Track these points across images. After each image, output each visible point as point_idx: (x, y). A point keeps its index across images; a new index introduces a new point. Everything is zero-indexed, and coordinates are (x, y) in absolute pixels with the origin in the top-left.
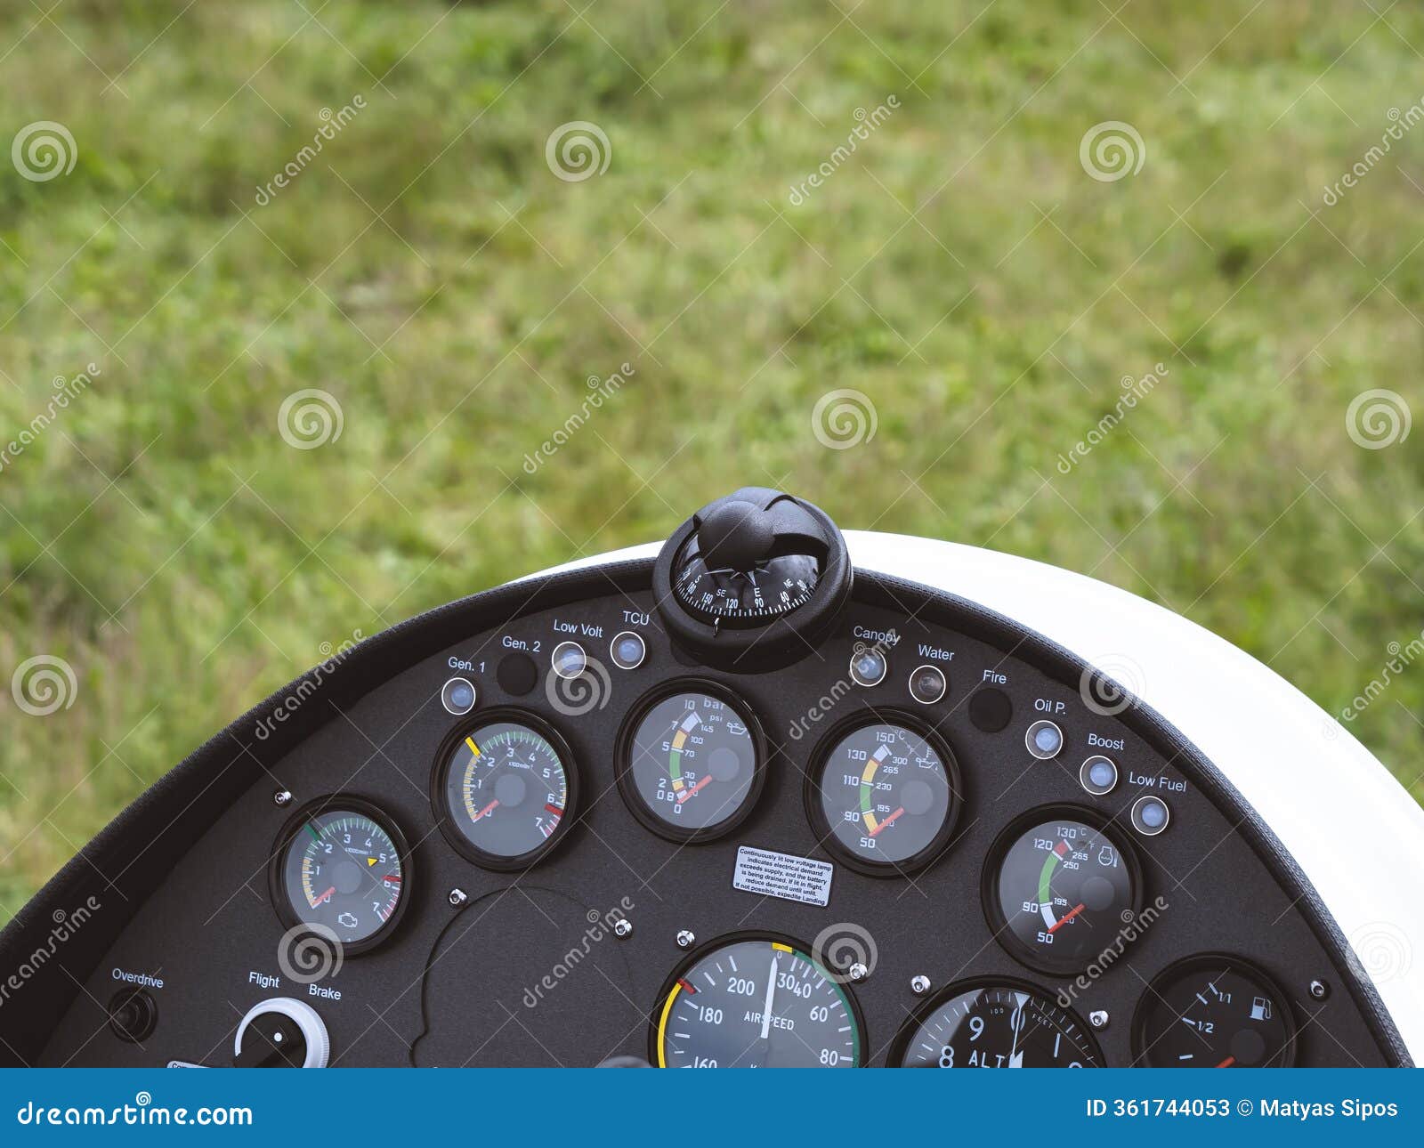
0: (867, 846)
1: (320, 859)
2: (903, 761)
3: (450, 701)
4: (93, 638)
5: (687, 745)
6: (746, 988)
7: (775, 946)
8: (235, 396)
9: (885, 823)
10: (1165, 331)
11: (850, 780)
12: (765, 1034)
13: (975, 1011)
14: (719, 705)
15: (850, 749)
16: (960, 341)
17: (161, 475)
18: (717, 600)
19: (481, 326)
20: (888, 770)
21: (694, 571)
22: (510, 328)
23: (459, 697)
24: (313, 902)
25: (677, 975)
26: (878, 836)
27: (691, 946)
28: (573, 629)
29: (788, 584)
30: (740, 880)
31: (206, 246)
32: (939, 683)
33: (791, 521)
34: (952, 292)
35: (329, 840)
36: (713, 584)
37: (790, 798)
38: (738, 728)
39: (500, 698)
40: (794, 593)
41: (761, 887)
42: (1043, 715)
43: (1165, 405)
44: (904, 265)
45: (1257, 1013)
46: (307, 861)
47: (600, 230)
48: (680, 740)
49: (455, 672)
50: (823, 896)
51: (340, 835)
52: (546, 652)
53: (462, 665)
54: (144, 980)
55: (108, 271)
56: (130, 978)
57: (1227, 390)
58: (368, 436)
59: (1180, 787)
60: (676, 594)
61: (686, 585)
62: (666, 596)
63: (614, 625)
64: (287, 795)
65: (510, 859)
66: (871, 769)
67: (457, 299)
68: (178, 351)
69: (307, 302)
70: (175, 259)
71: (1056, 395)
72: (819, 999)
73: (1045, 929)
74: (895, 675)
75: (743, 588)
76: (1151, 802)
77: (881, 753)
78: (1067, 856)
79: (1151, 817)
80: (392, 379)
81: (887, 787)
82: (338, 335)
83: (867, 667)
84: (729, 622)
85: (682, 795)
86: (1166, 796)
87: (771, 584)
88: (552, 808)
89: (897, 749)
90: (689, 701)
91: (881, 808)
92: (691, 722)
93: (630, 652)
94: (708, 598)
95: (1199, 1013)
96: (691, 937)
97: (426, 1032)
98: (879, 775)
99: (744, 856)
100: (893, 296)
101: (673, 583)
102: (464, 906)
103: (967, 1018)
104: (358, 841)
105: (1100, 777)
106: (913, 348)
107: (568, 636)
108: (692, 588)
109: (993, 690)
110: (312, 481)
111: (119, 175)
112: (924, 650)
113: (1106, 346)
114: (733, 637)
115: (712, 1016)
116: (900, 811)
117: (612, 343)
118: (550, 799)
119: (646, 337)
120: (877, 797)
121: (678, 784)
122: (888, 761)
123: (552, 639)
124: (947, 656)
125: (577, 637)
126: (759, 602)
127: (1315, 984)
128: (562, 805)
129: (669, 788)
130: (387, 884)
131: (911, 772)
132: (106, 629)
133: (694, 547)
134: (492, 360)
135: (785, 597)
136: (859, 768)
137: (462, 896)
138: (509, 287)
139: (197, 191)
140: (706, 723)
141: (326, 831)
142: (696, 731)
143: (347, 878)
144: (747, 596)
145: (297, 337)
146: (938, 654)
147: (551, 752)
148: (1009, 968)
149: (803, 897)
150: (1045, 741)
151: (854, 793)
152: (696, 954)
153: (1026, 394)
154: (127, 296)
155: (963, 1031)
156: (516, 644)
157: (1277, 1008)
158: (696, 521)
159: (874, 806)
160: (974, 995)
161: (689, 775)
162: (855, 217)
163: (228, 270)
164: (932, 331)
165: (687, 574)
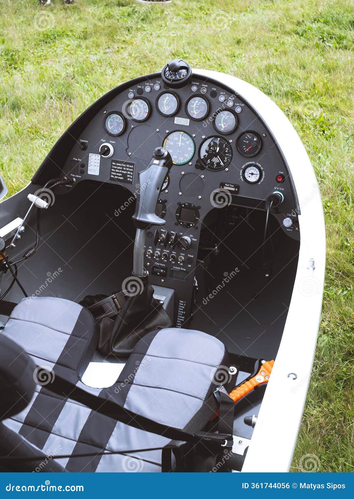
0: (195, 116)
1: (111, 122)
2: (200, 103)
3: (130, 97)
4: (71, 103)
5: (167, 102)
6: (177, 139)
7: (181, 132)
8: (89, 66)
9: (197, 113)
10: (229, 53)
11: (192, 106)
12: (180, 146)
13: (211, 141)
14: (171, 95)
15: (192, 101)
16: (198, 55)
17: (79, 78)
18: (171, 77)
19: (126, 55)
20: (198, 104)
21: (168, 73)
22: (130, 55)
23: (131, 95)
24: (110, 128)
25: (166, 137)
26: (196, 115)
27: (168, 133)
28: (148, 84)
29: (182, 74)
30: (175, 122)
31: (84, 44)
32: (205, 90)
33: (182, 64)
34: (196, 48)
35: (112, 119)
36: (171, 74)
37: (183, 109)
38: (174, 99)
39: (137, 95)
40: (183, 76)
41: (179, 123)
42: (222, 95)
43: (229, 64)
44: (189, 44)
45: (255, 139)
46: (109, 122)
47: (143, 40)
48: (165, 101)
49: (131, 92)
50: (188, 124)
51: (114, 118)
52: (144, 88)
53: (131, 90)
54: (85, 141)
55: (69, 48)
56: (83, 141)
57: (238, 61)
58: (109, 71)
59: (243, 105)
60: (166, 77)
61: (166, 75)
62: (164, 78)
63: (155, 83)
64: (105, 112)
65: (140, 120)
66: (195, 104)
67: (122, 51)
68: (81, 60)
69: (99, 52)
70: (79, 46)
71: (212, 63)
72: (188, 140)
73: (222, 128)
74: (198, 90)
75: (175, 75)
76: (239, 107)
77: (197, 102)
78: (226, 116)
79: (238, 110)
80: (113, 63)
81: (198, 107)
82: (105, 57)
83: (194, 88)
84: (173, 80)
85: (166, 110)
86: (241, 107)
87: (180, 74)
88: (146, 112)
89: (199, 101)
90: (167, 95)
91: (197, 110)
92: (167, 98)
93: (157, 87)
94: (170, 77)
95: (246, 140)
96: (168, 131)
97: (128, 147)
98: (196, 105)
99: (176, 118)
100: (187, 49)
101: (165, 76)
102: (133, 128)
103: (210, 142)
104: (116, 119)
105: (230, 104)
106: (190, 57)
107: (148, 85)
108: (167, 75)
109: (214, 91)
110: (101, 78)
111: (70, 34)
112: (203, 85)
113: (220, 55)
114: (174, 83)
115: (172, 143)
116: (200, 111)
117: (145, 57)
118: (146, 111)
119: (150, 55)
120: (196, 109)
121: (165, 108)
122: (198, 103)
123: (145, 86)
124: (207, 86)
125: (149, 85)
126: (178, 77)
127: (264, 135)
128: (148, 112)
129: (164, 108)
130: (121, 125)
131: (201, 104)
132: (72, 101)
133: (167, 69)
134: (127, 60)
135: (182, 76)
136: (193, 104)
137: (133, 126)
138: (129, 48)
139: (82, 36)
140: (169, 98)
141: (111, 117)
142: (168, 99)
143: (115, 124)
144: (176, 76)
145: (98, 57)
146: (205, 86)
147: (146, 103)
148: (217, 134)
149: (185, 125)
150: (222, 99)
151: (193, 108)
152: (169, 134)
153: (208, 62)
154: (72, 52)
155: (210, 144)
156: (140, 87)
157: (258, 138)
158: (168, 65)
159: (196, 110)
160: (211, 139)
161: (167, 106)
162: (181, 37)
163: (87, 48)
164: (194, 54)
165: (166, 73)
